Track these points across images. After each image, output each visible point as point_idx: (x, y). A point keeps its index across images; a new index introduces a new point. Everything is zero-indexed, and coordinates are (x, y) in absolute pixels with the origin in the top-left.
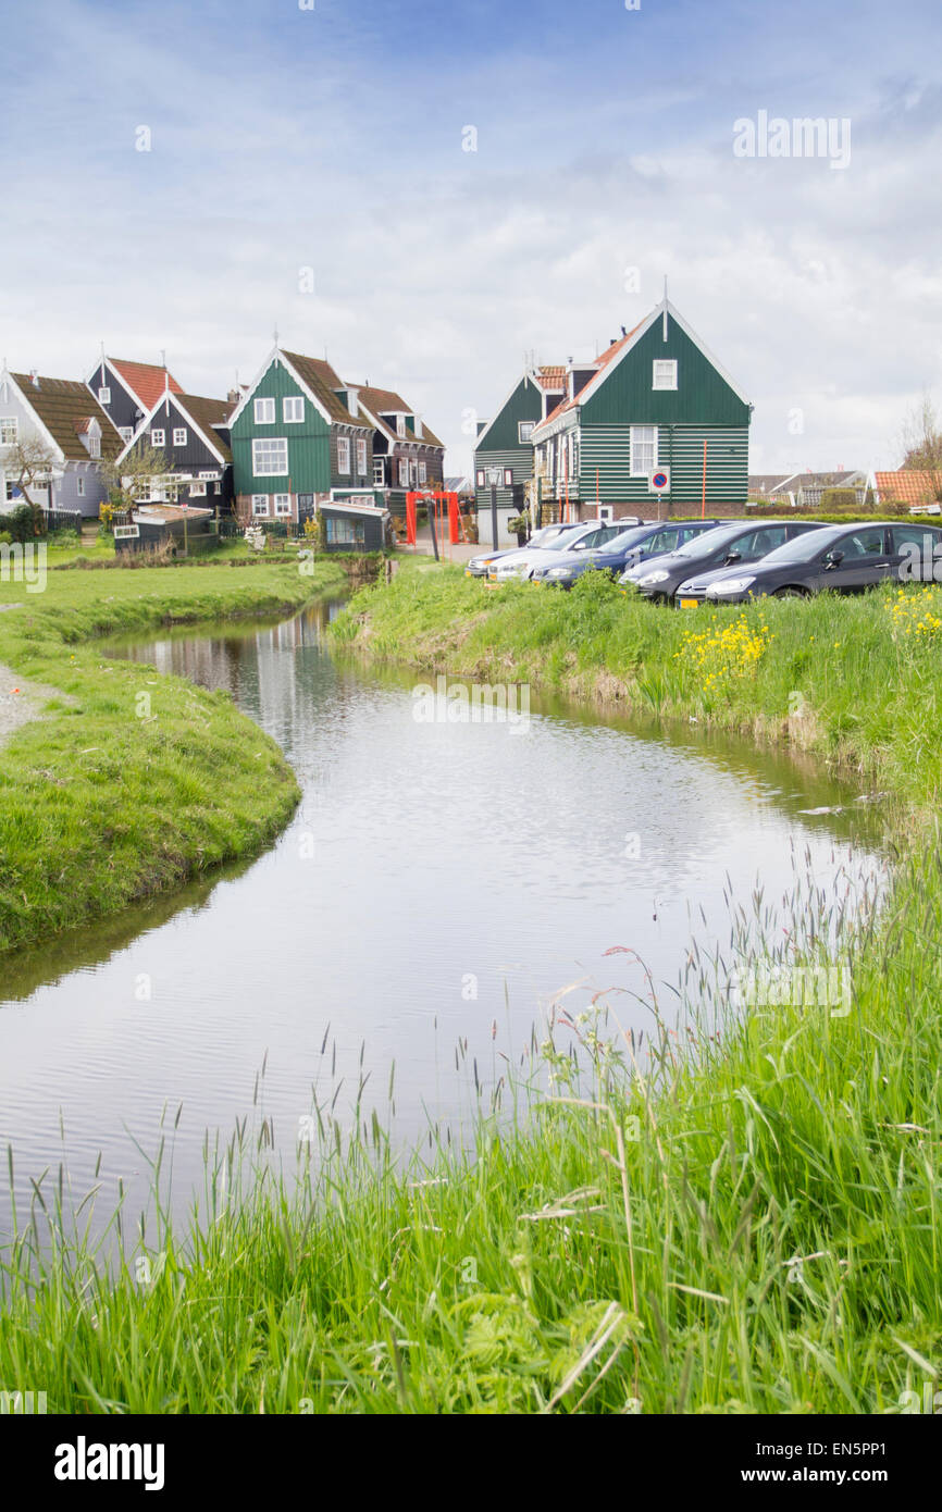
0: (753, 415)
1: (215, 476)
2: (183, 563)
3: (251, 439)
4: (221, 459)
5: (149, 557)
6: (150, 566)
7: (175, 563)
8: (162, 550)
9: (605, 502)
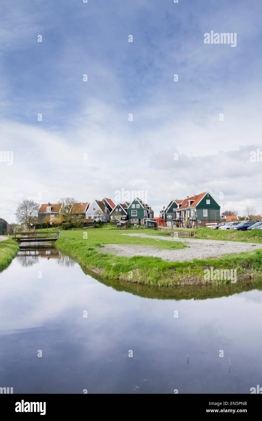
0: (221, 208)
1: (126, 216)
2: (128, 229)
3: (131, 210)
4: (127, 214)
5: (123, 228)
6: (123, 229)
7: (126, 229)
8: (124, 227)
9: (200, 220)
